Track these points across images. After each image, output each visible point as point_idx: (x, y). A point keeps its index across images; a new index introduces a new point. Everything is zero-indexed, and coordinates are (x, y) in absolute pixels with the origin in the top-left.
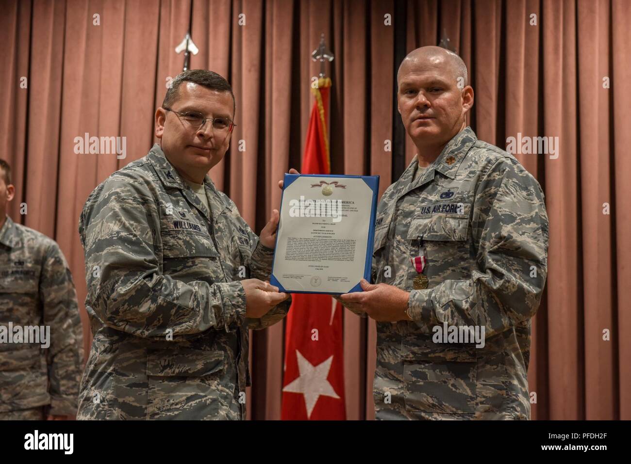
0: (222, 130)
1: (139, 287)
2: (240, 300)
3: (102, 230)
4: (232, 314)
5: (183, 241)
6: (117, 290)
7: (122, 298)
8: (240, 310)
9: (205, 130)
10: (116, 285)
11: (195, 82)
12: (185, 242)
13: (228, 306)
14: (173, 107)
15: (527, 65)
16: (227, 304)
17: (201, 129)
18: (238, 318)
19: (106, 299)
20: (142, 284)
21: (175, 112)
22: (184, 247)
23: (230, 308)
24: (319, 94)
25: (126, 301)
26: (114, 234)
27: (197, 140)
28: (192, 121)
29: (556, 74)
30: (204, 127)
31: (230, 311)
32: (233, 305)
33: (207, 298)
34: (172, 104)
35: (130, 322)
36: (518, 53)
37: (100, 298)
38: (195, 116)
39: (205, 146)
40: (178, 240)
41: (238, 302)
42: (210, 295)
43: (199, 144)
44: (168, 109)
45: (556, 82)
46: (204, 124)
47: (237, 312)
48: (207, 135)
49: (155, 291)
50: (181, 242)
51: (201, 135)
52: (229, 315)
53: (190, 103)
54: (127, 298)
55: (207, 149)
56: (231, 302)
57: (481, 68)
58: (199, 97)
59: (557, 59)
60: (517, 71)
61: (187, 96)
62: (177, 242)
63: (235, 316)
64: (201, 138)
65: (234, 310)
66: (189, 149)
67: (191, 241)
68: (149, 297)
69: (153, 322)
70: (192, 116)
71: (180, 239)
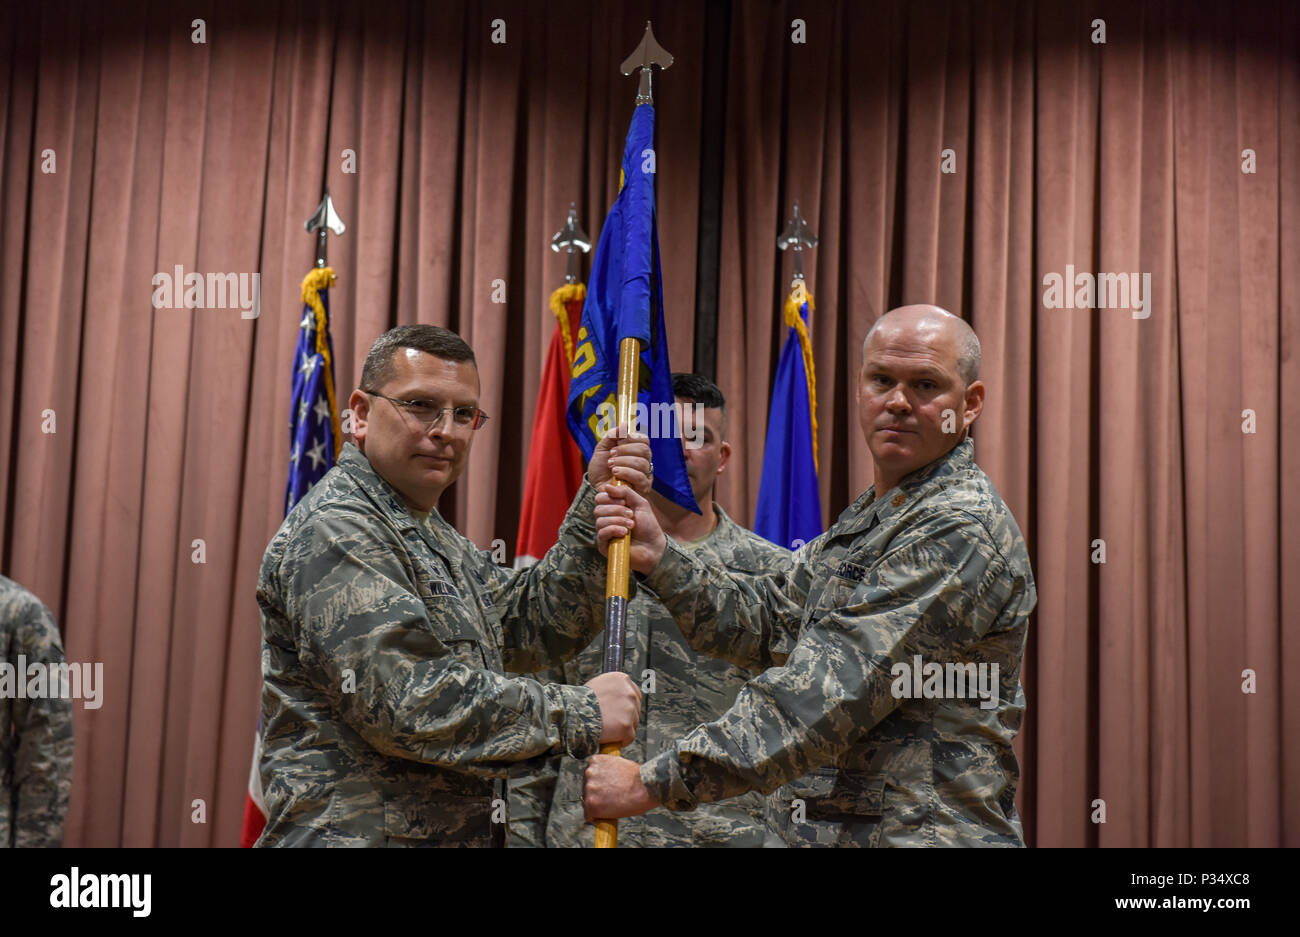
0: (464, 426)
1: (446, 687)
2: (591, 709)
3: (353, 601)
4: (580, 730)
5: (445, 616)
6: (411, 692)
7: (419, 705)
8: (591, 725)
9: (443, 428)
10: (408, 685)
11: (419, 347)
12: (448, 616)
13: (574, 716)
14: (385, 390)
15: (943, 266)
16: (571, 713)
17: (434, 427)
18: (589, 738)
19: (393, 708)
20: (451, 680)
21: (389, 399)
22: (446, 624)
23: (576, 720)
24: (564, 314)
25: (426, 708)
26: (382, 604)
27: (427, 444)
28: (419, 413)
29: (996, 284)
30: (441, 424)
31: (576, 726)
32: (581, 716)
33: (543, 703)
34: (382, 385)
35: (430, 742)
36: (926, 242)
37: (382, 707)
38: (424, 405)
39: (441, 455)
40: (438, 614)
41: (587, 713)
42: (546, 697)
43: (433, 451)
44: (374, 393)
45: (995, 297)
46: (440, 419)
47: (587, 727)
48: (447, 436)
49: (467, 691)
50: (441, 616)
51: (436, 437)
52: (574, 732)
53: (415, 385)
54: (427, 703)
55: (444, 459)
56: (577, 711)
57: (858, 269)
58: (431, 373)
59: (997, 256)
60: (924, 276)
61: (408, 372)
62: (437, 617)
63: (584, 735)
64: (437, 442)
65: (582, 725)
66: (416, 461)
67: (454, 615)
68: (460, 701)
69: (465, 738)
70: (418, 404)
71: (440, 611)
